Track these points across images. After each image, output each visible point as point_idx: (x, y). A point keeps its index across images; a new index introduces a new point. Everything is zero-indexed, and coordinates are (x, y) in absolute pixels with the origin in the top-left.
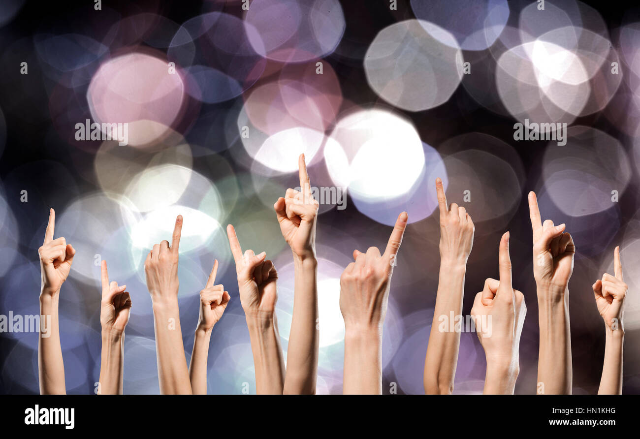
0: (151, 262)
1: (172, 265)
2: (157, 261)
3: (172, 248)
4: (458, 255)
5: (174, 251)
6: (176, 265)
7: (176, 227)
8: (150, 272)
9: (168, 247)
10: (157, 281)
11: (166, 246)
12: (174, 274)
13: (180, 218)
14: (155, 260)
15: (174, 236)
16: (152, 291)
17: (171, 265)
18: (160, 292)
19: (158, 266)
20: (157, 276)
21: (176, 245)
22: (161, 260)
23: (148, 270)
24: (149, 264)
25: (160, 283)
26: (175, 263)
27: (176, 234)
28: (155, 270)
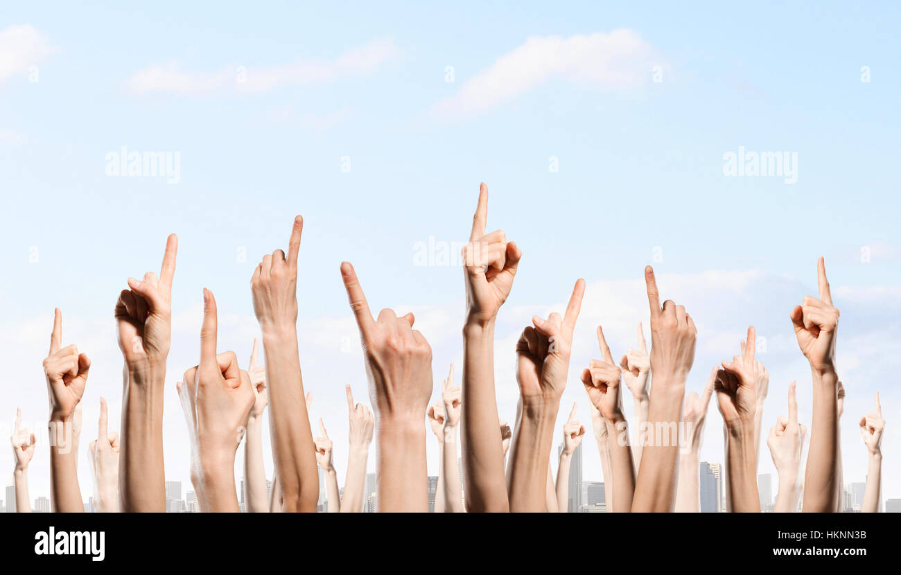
0: (261, 281)
1: (288, 282)
2: (269, 277)
3: (289, 260)
4: (675, 370)
5: (292, 264)
6: (293, 283)
7: (293, 232)
8: (259, 293)
9: (284, 258)
10: (268, 304)
11: (281, 258)
12: (292, 295)
13: (299, 219)
14: (266, 277)
15: (291, 244)
16: (261, 318)
17: (286, 283)
18: (273, 319)
19: (269, 284)
20: (268, 297)
21: (293, 256)
22: (274, 276)
23: (256, 290)
24: (257, 282)
25: (272, 307)
26: (292, 281)
27: (295, 241)
28: (266, 289)
